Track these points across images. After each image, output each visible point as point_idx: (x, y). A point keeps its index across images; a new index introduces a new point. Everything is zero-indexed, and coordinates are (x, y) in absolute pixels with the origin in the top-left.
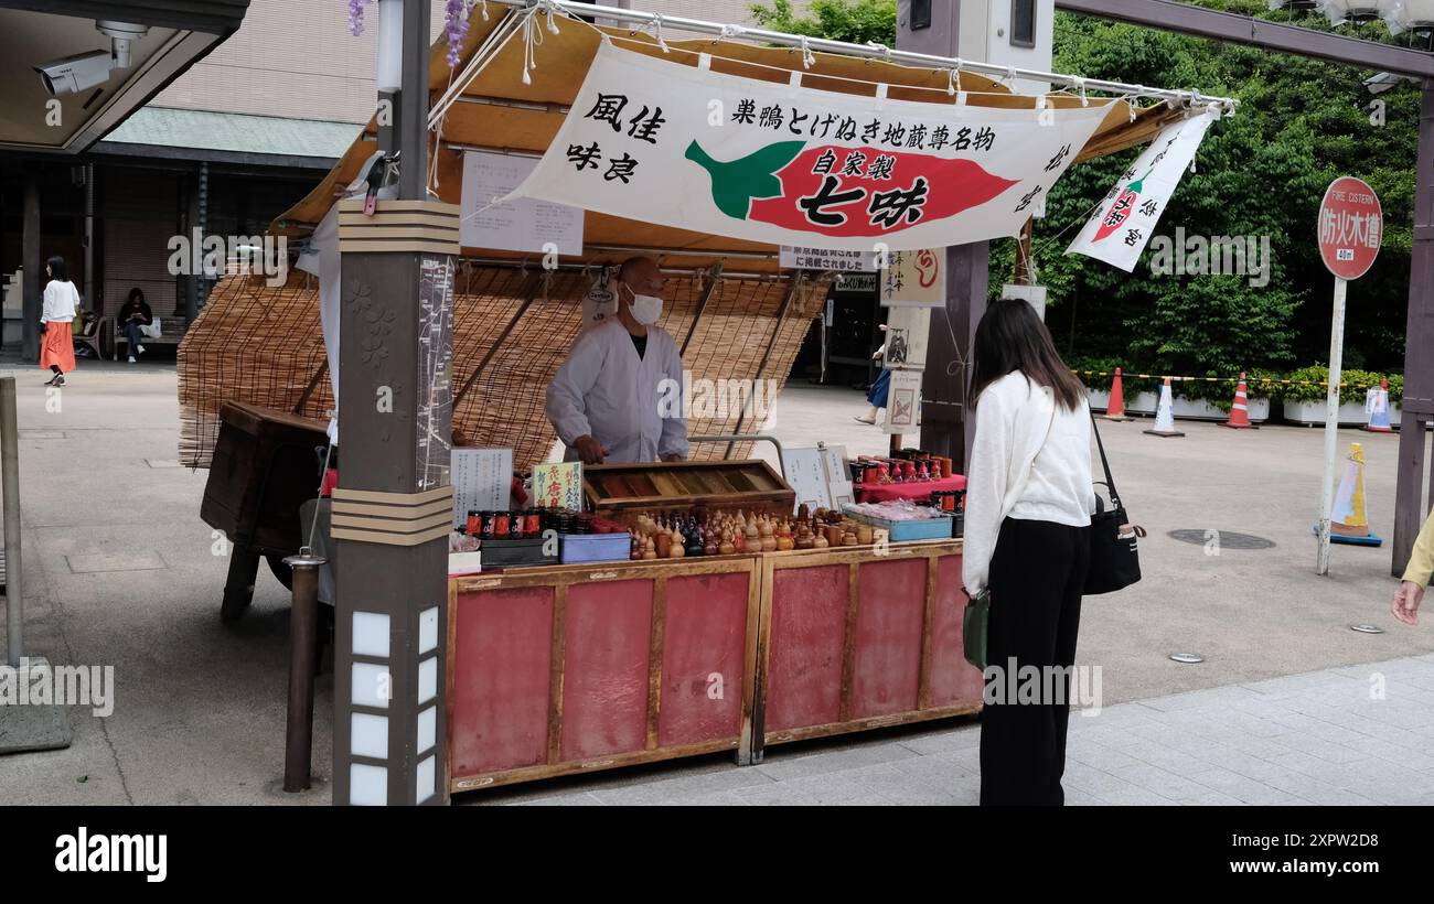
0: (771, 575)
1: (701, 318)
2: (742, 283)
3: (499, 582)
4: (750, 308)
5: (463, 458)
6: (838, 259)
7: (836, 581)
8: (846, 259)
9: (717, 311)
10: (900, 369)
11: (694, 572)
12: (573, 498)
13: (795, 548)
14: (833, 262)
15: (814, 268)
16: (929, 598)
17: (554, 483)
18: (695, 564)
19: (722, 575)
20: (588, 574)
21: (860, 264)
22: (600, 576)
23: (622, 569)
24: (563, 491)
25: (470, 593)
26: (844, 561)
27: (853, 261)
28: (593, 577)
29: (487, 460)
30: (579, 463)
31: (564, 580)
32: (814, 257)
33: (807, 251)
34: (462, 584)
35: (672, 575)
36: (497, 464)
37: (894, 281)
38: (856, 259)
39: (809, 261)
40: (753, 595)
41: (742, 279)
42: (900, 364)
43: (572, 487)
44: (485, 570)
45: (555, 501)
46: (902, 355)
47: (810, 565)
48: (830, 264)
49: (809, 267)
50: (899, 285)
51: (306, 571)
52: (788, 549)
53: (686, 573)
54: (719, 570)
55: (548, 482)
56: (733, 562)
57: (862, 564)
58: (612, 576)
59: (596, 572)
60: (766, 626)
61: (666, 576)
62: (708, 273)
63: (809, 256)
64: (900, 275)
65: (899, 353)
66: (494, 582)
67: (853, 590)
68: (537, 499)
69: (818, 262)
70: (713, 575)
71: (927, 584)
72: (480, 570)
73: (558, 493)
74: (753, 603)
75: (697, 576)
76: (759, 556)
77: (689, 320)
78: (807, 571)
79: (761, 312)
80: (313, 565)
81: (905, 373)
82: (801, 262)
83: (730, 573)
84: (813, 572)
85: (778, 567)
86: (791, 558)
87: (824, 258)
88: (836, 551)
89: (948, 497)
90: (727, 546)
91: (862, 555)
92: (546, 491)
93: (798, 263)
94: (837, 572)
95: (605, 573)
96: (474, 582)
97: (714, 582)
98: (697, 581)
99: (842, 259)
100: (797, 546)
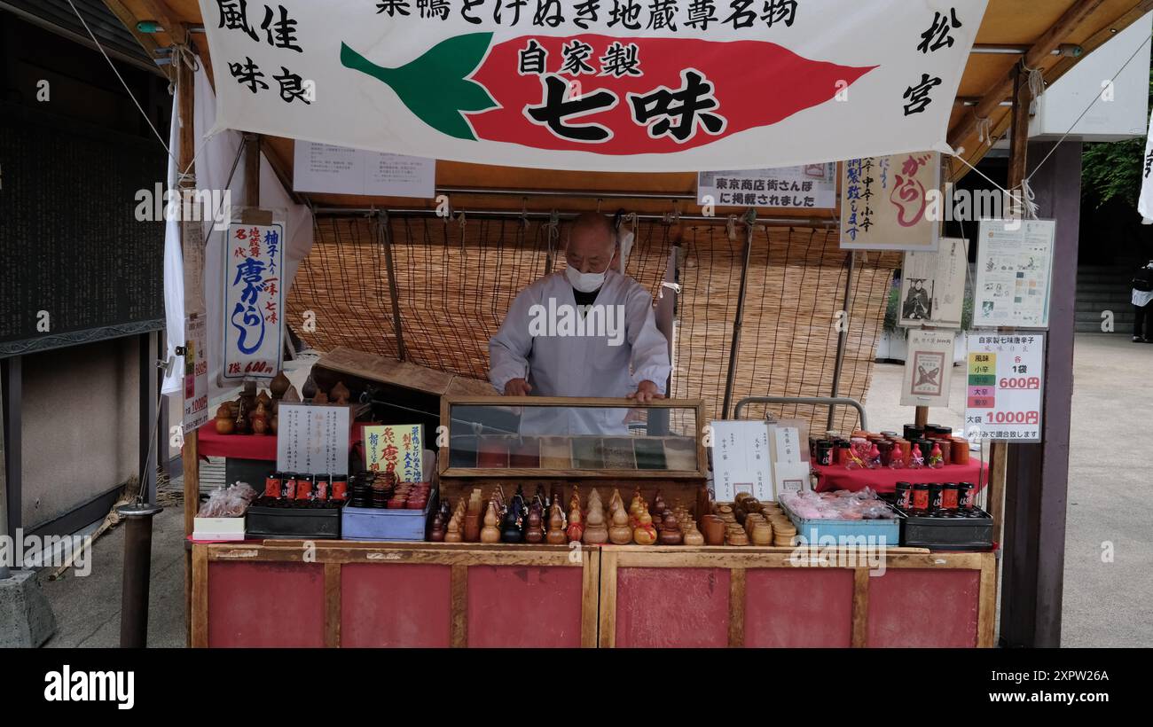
0: (613, 573)
1: (750, 270)
2: (792, 230)
3: (255, 554)
4: (810, 257)
5: (293, 415)
6: (780, 194)
7: (711, 587)
8: (791, 194)
9: (768, 259)
10: (924, 328)
11: (503, 562)
12: (412, 464)
13: (656, 544)
14: (772, 198)
15: (745, 205)
16: (856, 621)
17: (389, 447)
18: (503, 552)
19: (544, 569)
20: (364, 554)
21: (812, 200)
22: (380, 557)
23: (407, 551)
24: (401, 455)
25: (221, 562)
26: (720, 564)
27: (801, 196)
28: (370, 557)
29: (321, 418)
30: (419, 426)
31: (335, 558)
32: (745, 192)
33: (734, 184)
34: (212, 552)
35: (473, 562)
36: (332, 423)
37: (860, 219)
38: (805, 194)
39: (737, 198)
40: (588, 596)
41: (791, 227)
42: (922, 322)
43: (411, 451)
44: (249, 539)
45: (391, 466)
46: (926, 310)
47: (669, 565)
48: (768, 200)
49: (737, 204)
50: (867, 224)
51: (135, 520)
52: (646, 543)
53: (493, 562)
54: (537, 562)
55: (382, 445)
56: (556, 553)
57: (748, 570)
58: (394, 557)
59: (373, 552)
60: (607, 633)
61: (466, 563)
62: (741, 220)
63: (737, 191)
64: (868, 211)
65: (920, 308)
66: (251, 552)
67: (737, 603)
68: (369, 462)
69: (750, 198)
70: (530, 566)
71: (854, 602)
72: (243, 539)
73: (394, 458)
74: (590, 605)
75: (506, 566)
76: (595, 549)
77: (737, 271)
78: (667, 573)
79: (825, 262)
80: (144, 515)
81: (928, 332)
82: (726, 198)
83: (554, 567)
84: (677, 575)
85: (623, 564)
86: (645, 555)
87: (758, 193)
88: (710, 551)
89: (918, 492)
90: (557, 534)
91: (748, 559)
92: (380, 454)
93: (722, 200)
94: (712, 576)
95: (385, 554)
96: (227, 551)
97: (533, 575)
98: (511, 572)
99: (784, 194)
100: (660, 541)
